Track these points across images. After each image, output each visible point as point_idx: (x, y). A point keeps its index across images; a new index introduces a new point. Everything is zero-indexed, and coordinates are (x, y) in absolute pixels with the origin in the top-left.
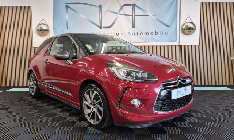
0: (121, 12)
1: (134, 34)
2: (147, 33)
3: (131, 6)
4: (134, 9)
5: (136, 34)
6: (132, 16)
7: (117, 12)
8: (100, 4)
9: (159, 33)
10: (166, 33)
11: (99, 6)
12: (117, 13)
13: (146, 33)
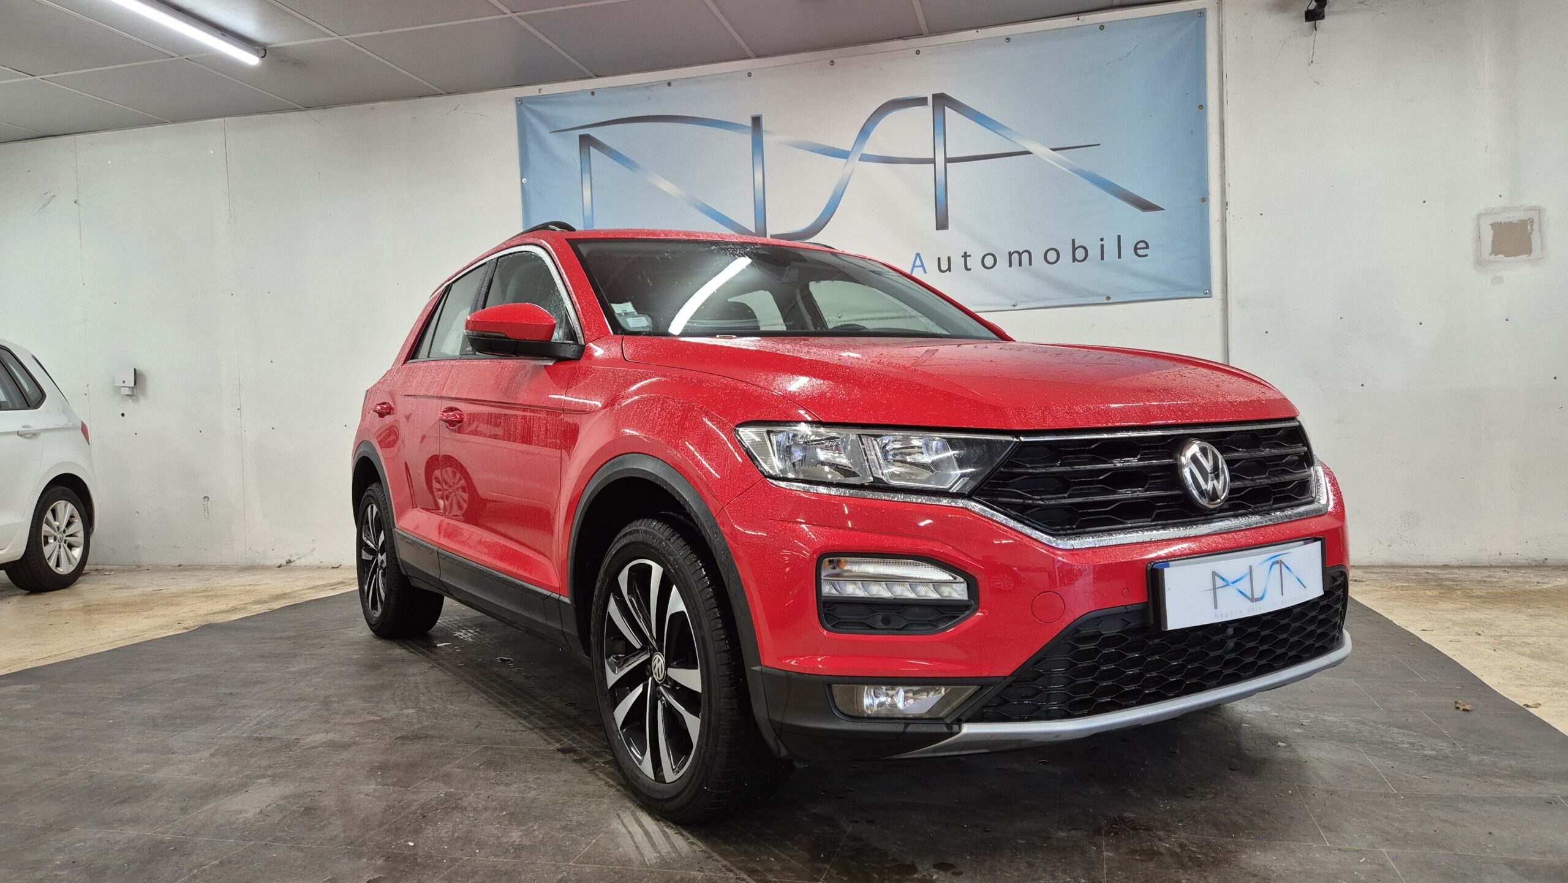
0: (868, 149)
1: (944, 267)
2: (1025, 256)
3: (927, 111)
4: (939, 128)
5: (956, 262)
6: (933, 161)
7: (848, 147)
8: (756, 113)
9: (1094, 252)
10: (1136, 249)
11: (749, 123)
12: (844, 155)
13: (1015, 257)
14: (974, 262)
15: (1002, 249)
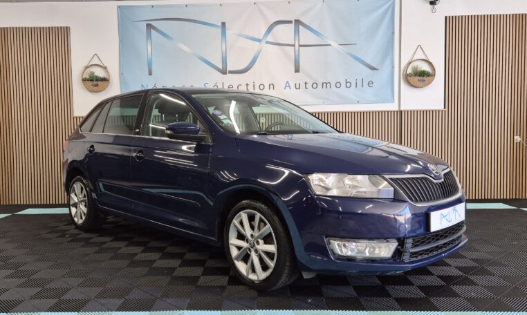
0: (269, 38)
1: (298, 87)
2: (328, 85)
4: (297, 33)
5: (303, 86)
6: (294, 45)
7: (261, 38)
8: (223, 21)
9: (354, 85)
10: (368, 84)
11: (220, 25)
12: (259, 41)
13: (325, 85)
14: (309, 86)
15: (320, 81)
